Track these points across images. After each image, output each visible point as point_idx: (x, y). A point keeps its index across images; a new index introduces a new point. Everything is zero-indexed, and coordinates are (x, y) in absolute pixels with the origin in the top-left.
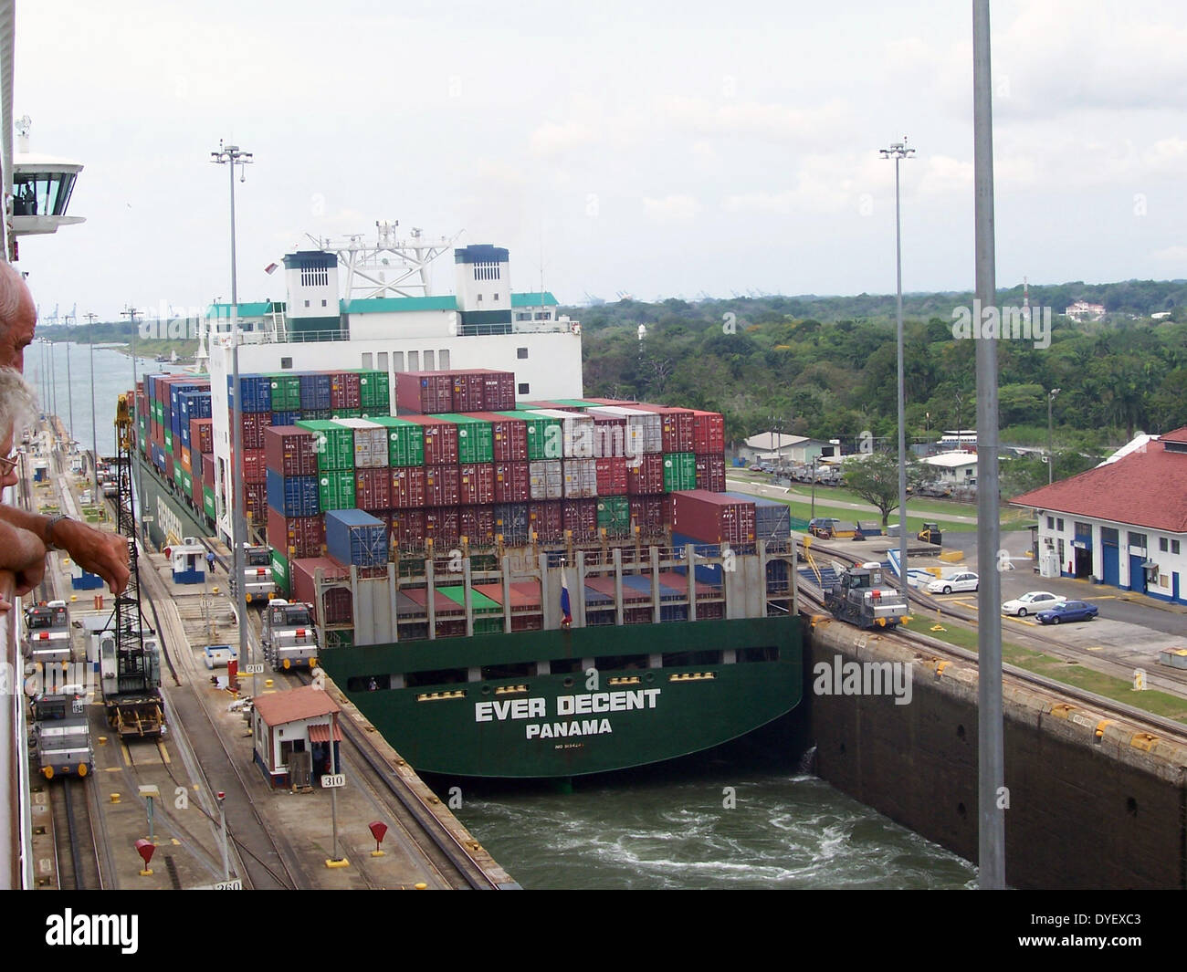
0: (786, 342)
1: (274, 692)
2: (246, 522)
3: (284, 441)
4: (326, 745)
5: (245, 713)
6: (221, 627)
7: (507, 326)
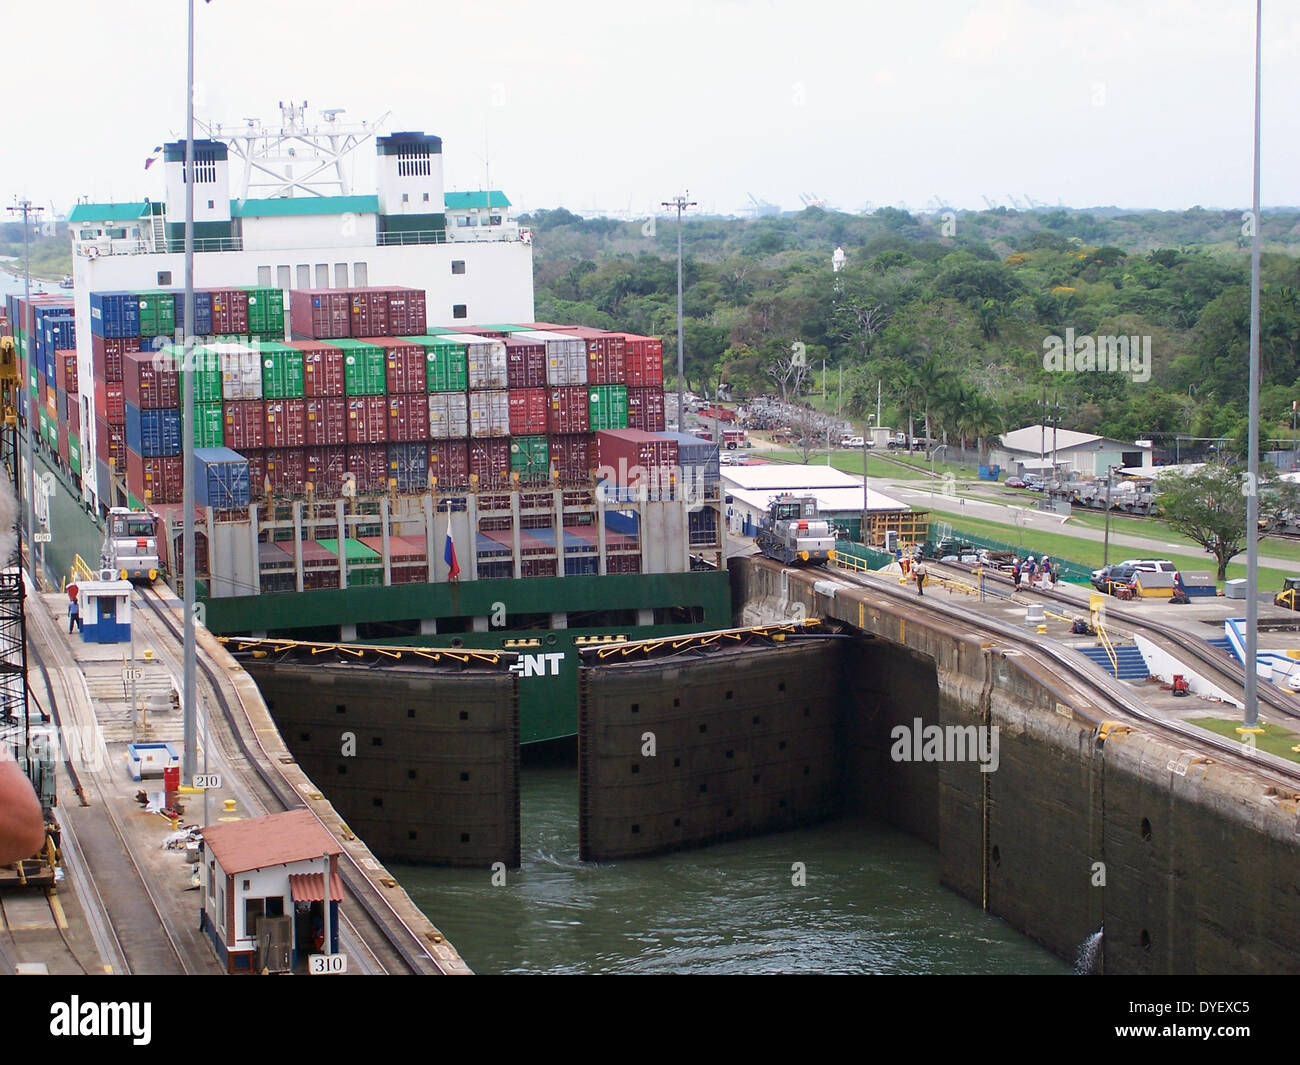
0: (1068, 282)
1: (237, 819)
2: (107, 471)
3: (140, 368)
4: (317, 906)
5: (191, 852)
6: (156, 713)
7: (439, 233)
